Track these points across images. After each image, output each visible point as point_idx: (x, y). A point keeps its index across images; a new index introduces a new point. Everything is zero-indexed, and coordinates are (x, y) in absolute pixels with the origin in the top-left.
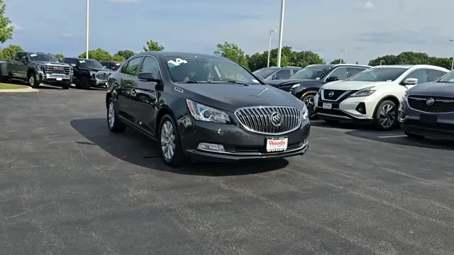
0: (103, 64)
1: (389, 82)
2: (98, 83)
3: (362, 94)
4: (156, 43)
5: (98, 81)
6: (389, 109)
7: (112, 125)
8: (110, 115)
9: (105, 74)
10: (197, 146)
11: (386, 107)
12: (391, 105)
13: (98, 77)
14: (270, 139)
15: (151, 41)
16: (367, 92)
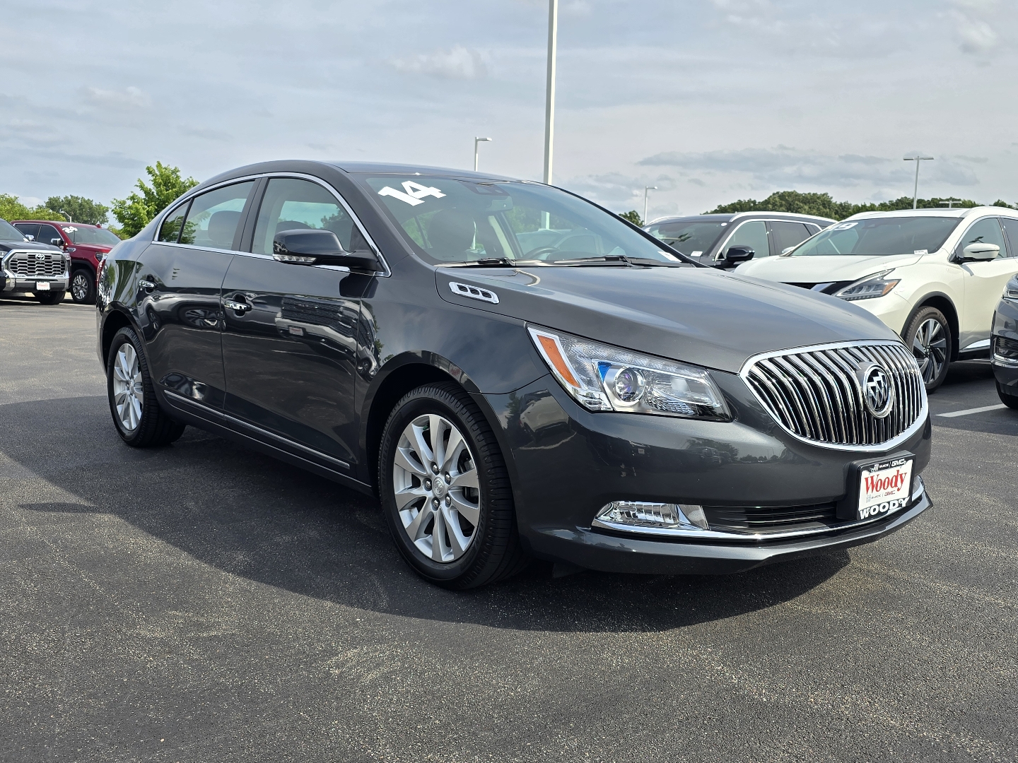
0: (26, 230)
1: (922, 256)
2: (11, 283)
3: (862, 293)
4: (175, 172)
5: (13, 278)
6: (932, 332)
7: (131, 424)
8: (118, 390)
9: (32, 257)
10: (594, 514)
11: (925, 328)
12: (938, 320)
13: (13, 266)
14: (869, 468)
15: (159, 165)
16: (876, 287)
